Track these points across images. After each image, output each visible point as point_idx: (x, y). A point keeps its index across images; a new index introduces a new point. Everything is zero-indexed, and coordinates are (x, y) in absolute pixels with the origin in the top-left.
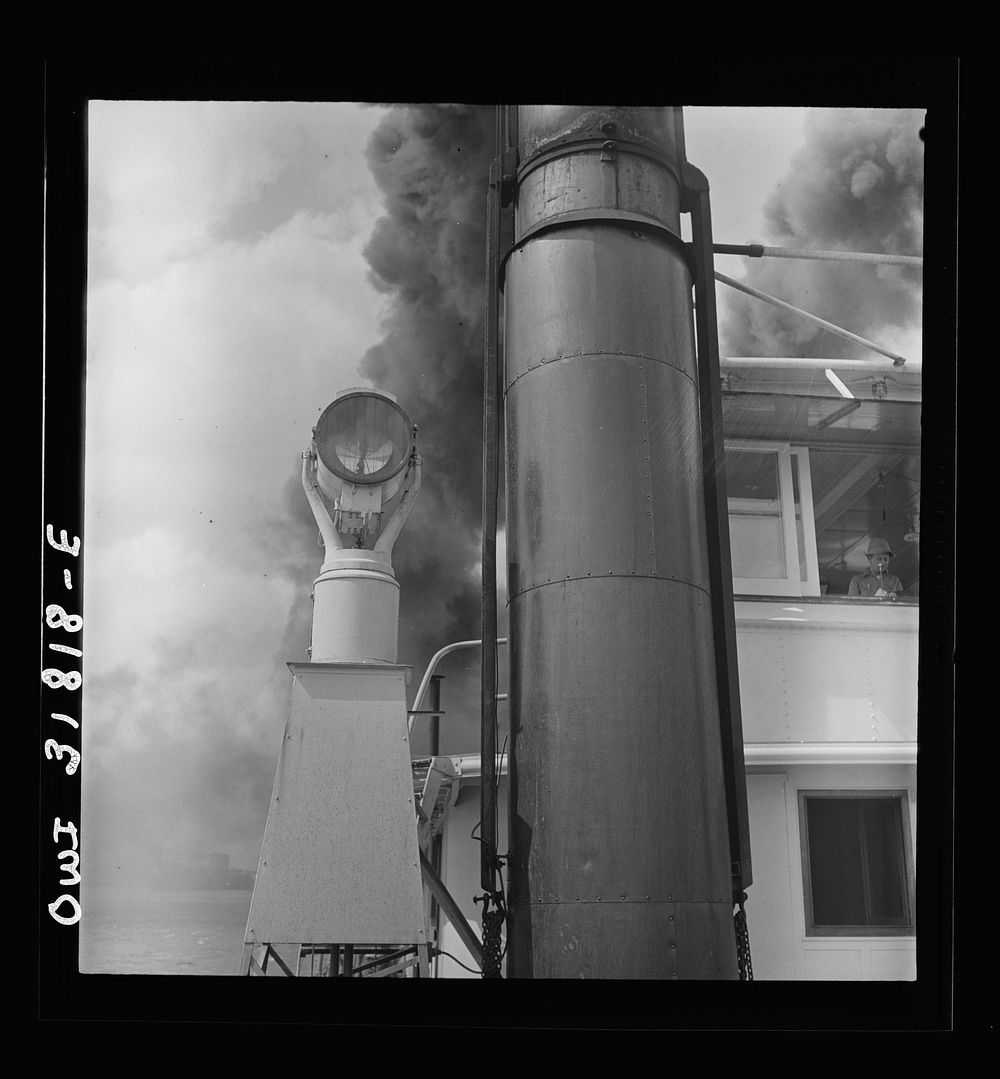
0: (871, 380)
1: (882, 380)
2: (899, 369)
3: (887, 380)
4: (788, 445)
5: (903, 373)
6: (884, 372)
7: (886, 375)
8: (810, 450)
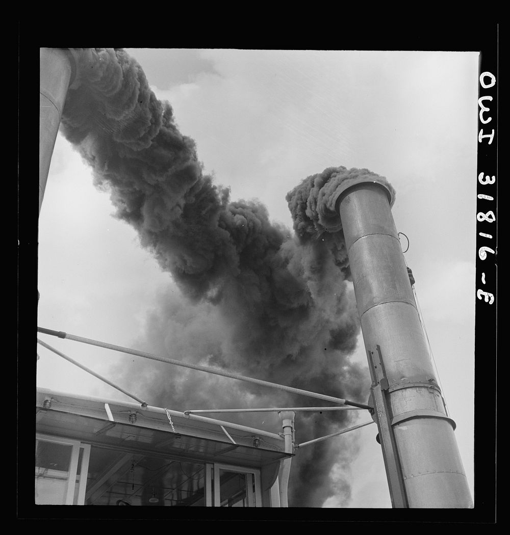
0: (129, 412)
1: (135, 413)
2: (144, 409)
3: (138, 414)
4: (80, 442)
5: (146, 411)
6: (136, 409)
7: (137, 410)
8: (92, 446)
